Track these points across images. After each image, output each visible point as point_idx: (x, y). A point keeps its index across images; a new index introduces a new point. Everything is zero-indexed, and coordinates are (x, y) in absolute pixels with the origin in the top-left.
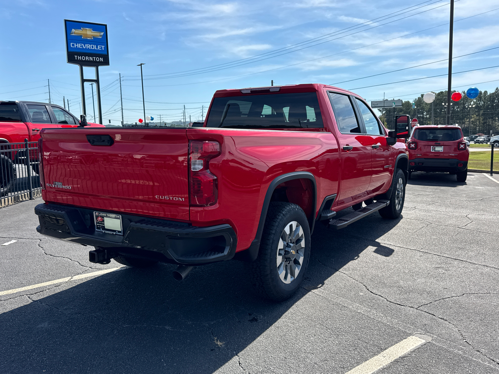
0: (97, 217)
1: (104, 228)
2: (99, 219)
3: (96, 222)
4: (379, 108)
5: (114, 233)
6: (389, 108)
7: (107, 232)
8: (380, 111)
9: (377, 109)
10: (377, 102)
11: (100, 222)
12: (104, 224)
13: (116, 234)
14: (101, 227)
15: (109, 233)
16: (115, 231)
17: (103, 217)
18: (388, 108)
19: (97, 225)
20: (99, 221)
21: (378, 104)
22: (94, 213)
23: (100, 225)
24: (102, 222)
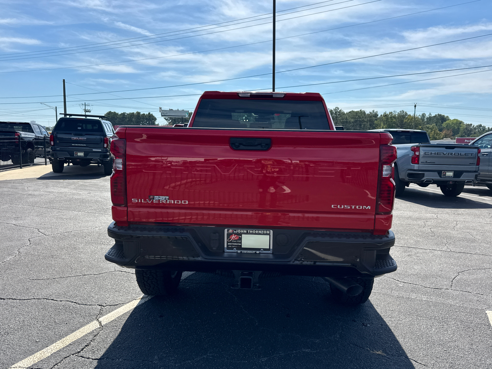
0: (229, 235)
1: (239, 247)
2: (233, 237)
3: (227, 241)
4: (165, 117)
5: (258, 252)
6: (175, 118)
8: (166, 120)
9: (163, 117)
10: (166, 112)
11: (234, 240)
12: (241, 243)
13: (260, 253)
14: (233, 246)
15: (249, 252)
17: (241, 234)
18: (173, 118)
19: (228, 245)
20: (232, 240)
21: (167, 113)
22: (226, 230)
23: (233, 244)
24: (237, 240)
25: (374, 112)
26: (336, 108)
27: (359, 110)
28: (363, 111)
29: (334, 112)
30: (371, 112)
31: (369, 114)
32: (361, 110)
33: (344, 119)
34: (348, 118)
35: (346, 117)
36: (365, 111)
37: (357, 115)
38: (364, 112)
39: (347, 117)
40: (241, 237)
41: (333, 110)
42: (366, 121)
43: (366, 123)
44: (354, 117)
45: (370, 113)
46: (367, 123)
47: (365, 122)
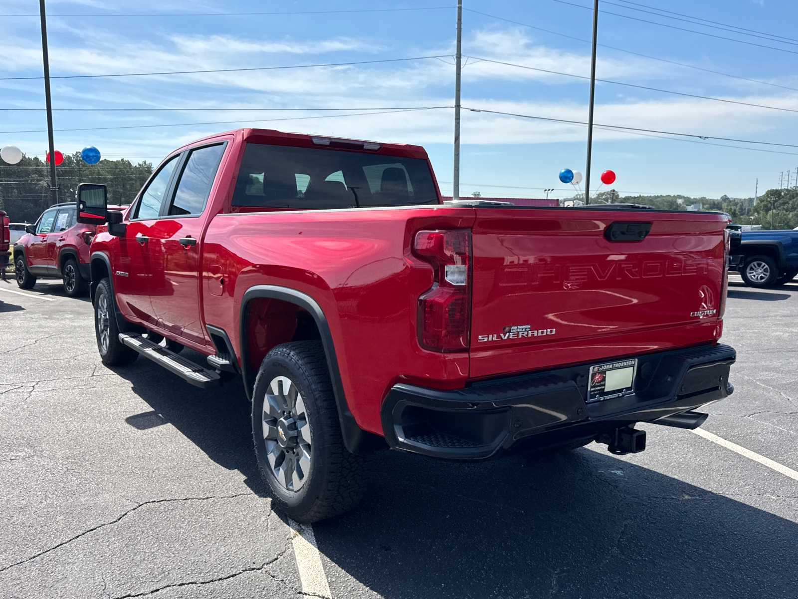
0: (594, 375)
1: (602, 393)
2: (597, 377)
3: (591, 386)
5: (621, 395)
7: (608, 397)
11: (598, 383)
12: (604, 385)
13: (623, 396)
14: (596, 392)
15: (612, 397)
16: (620, 390)
17: (605, 372)
19: (591, 392)
22: (591, 368)
23: (597, 388)
24: (600, 382)
25: (145, 163)
26: (77, 152)
27: (119, 159)
28: (126, 161)
29: (73, 160)
30: (141, 163)
31: (138, 166)
32: (122, 160)
33: (94, 173)
34: (100, 171)
35: (96, 169)
36: (131, 162)
37: (117, 168)
38: (129, 162)
39: (98, 170)
40: (604, 375)
41: (71, 156)
42: (134, 178)
43: (134, 182)
44: (112, 171)
45: (140, 165)
46: (136, 181)
47: (132, 179)
